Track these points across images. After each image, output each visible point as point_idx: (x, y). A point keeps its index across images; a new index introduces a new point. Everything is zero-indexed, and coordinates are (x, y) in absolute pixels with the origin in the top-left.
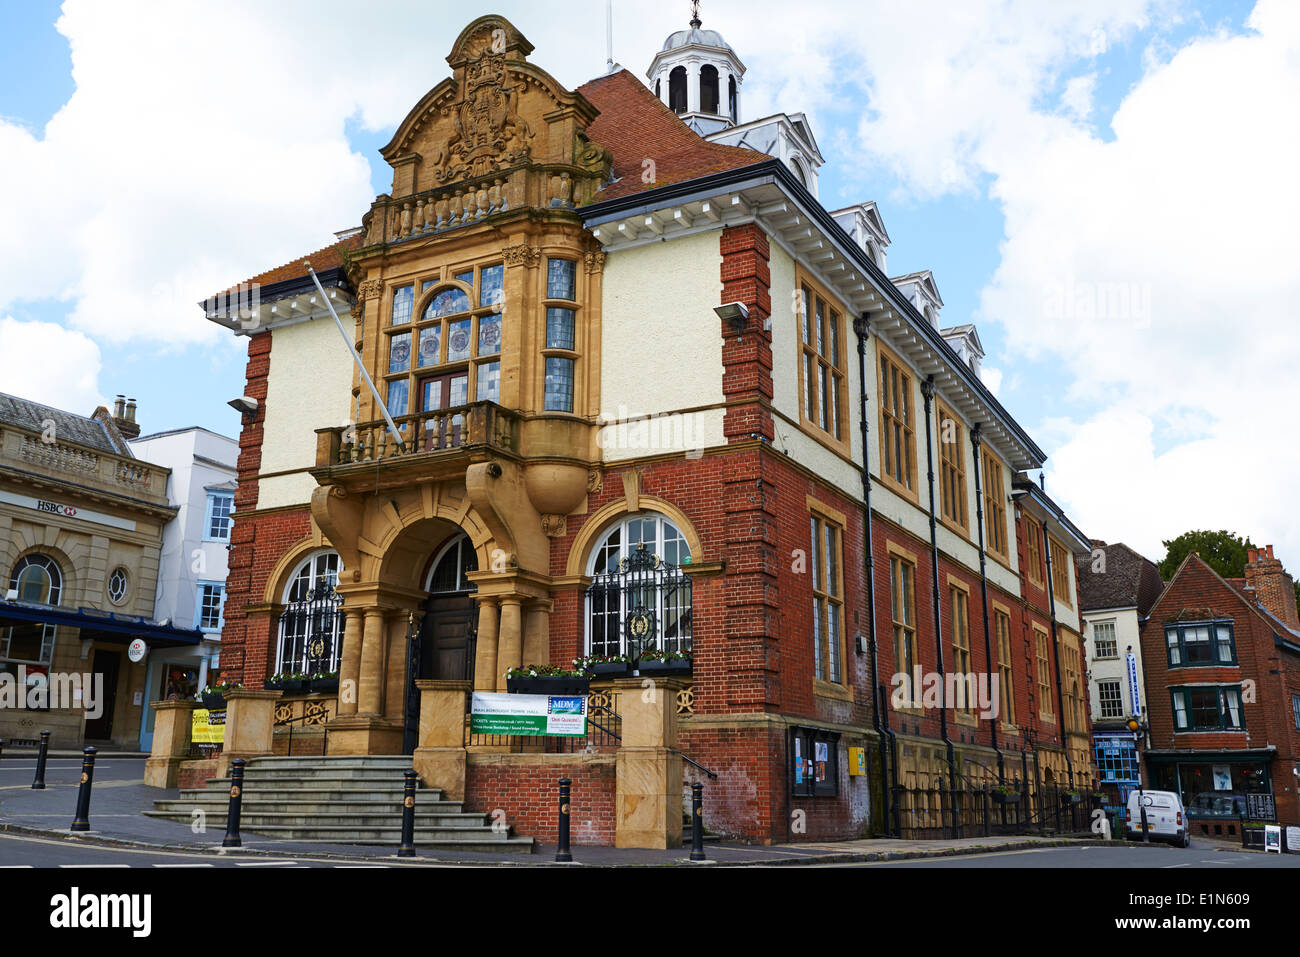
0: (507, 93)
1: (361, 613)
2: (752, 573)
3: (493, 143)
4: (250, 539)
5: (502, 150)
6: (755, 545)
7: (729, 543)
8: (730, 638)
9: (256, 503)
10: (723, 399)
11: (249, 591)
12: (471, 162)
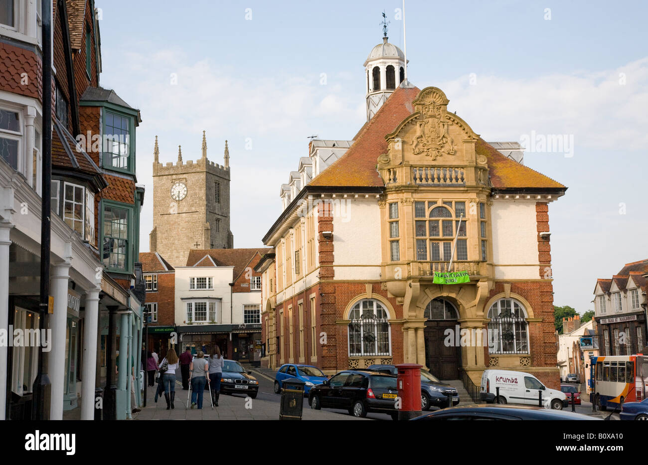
0: (444, 123)
1: (416, 329)
2: (551, 323)
3: (438, 144)
4: (332, 292)
5: (442, 147)
6: (551, 313)
7: (543, 312)
8: (545, 343)
9: (333, 277)
10: (538, 263)
11: (335, 314)
12: (428, 149)
